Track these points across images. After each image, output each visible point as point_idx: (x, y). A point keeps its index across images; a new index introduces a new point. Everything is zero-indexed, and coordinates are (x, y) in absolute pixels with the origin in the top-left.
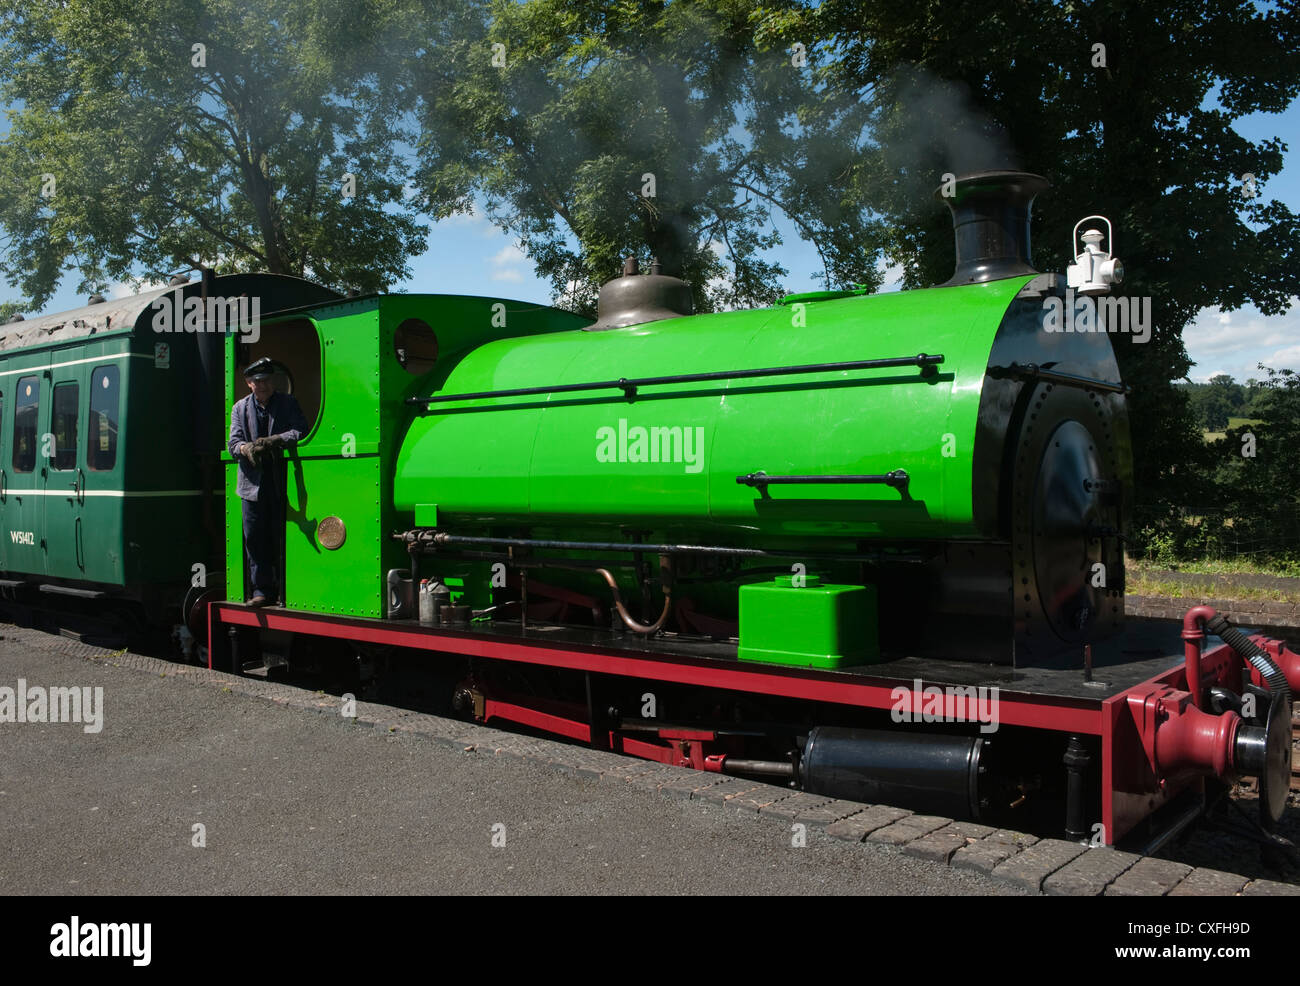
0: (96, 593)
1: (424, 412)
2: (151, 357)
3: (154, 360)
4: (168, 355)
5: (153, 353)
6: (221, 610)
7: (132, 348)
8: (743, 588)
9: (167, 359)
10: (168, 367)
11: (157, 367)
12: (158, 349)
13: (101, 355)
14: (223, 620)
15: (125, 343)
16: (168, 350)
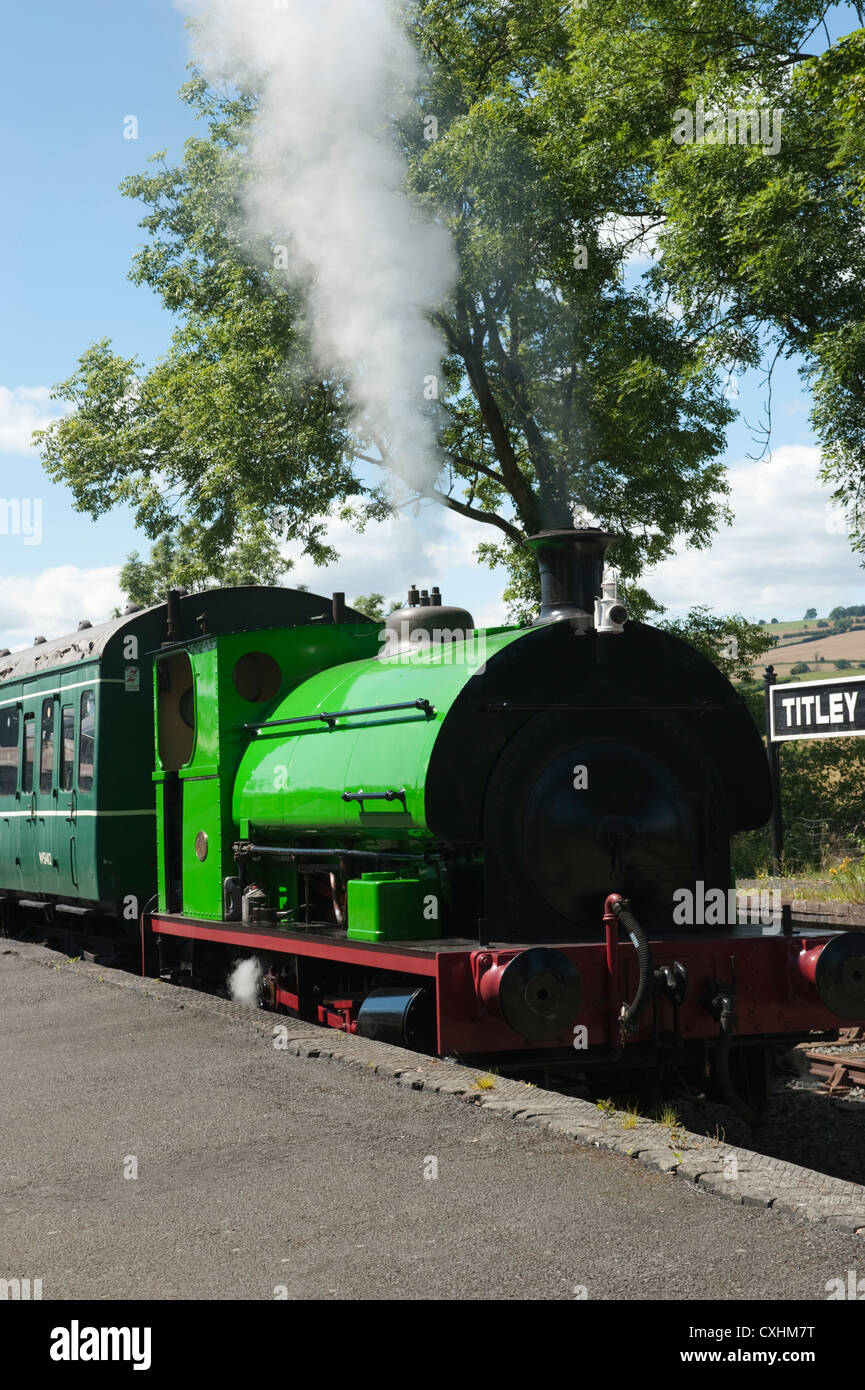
0: (85, 910)
1: (255, 737)
2: (122, 681)
3: (123, 685)
4: (138, 678)
5: (123, 678)
6: (153, 921)
7: (103, 675)
8: (350, 882)
9: (137, 682)
10: (138, 689)
11: (127, 690)
12: (127, 673)
13: (85, 680)
14: (154, 930)
15: (96, 669)
16: (138, 673)
